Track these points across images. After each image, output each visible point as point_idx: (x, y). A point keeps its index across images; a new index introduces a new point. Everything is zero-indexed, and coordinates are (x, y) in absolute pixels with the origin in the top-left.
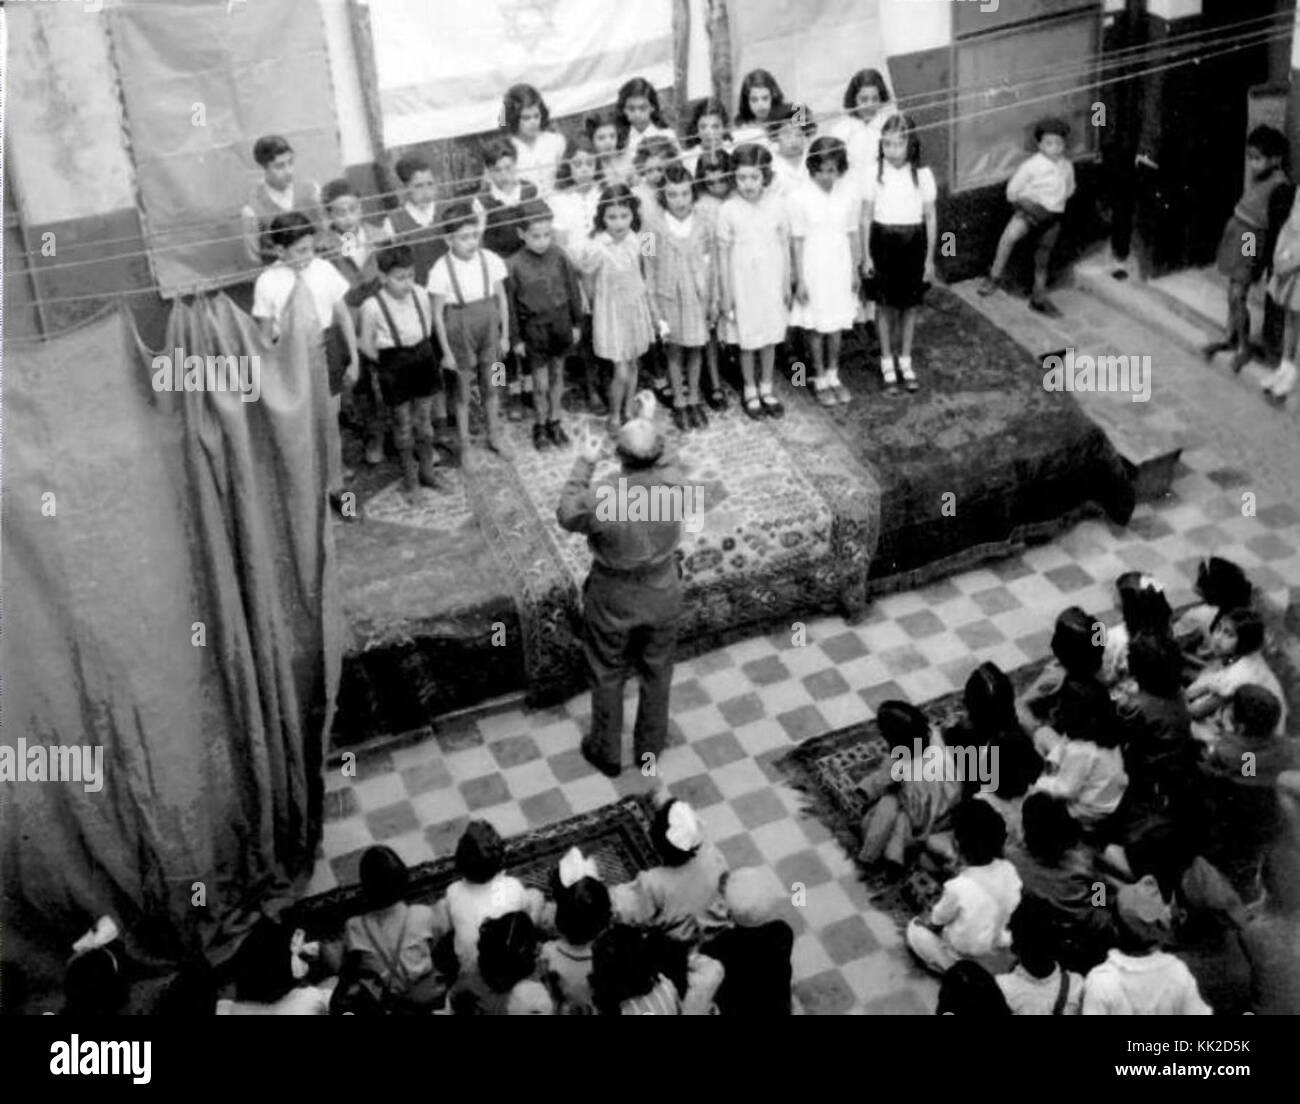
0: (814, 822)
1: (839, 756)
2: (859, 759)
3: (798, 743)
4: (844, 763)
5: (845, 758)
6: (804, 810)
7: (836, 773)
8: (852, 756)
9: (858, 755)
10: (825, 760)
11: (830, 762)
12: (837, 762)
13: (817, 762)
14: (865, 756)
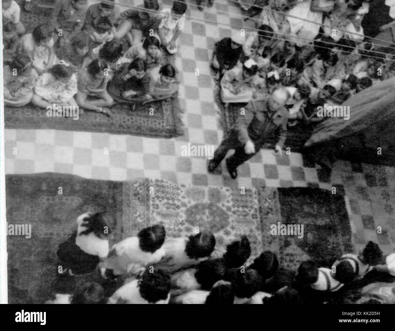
0: (182, 106)
1: (163, 126)
2: (158, 121)
3: (173, 140)
4: (163, 122)
5: (162, 124)
6: (182, 113)
7: (168, 121)
8: (159, 124)
9: (157, 123)
10: (168, 127)
11: (167, 126)
12: (164, 124)
13: (171, 128)
14: (155, 122)
